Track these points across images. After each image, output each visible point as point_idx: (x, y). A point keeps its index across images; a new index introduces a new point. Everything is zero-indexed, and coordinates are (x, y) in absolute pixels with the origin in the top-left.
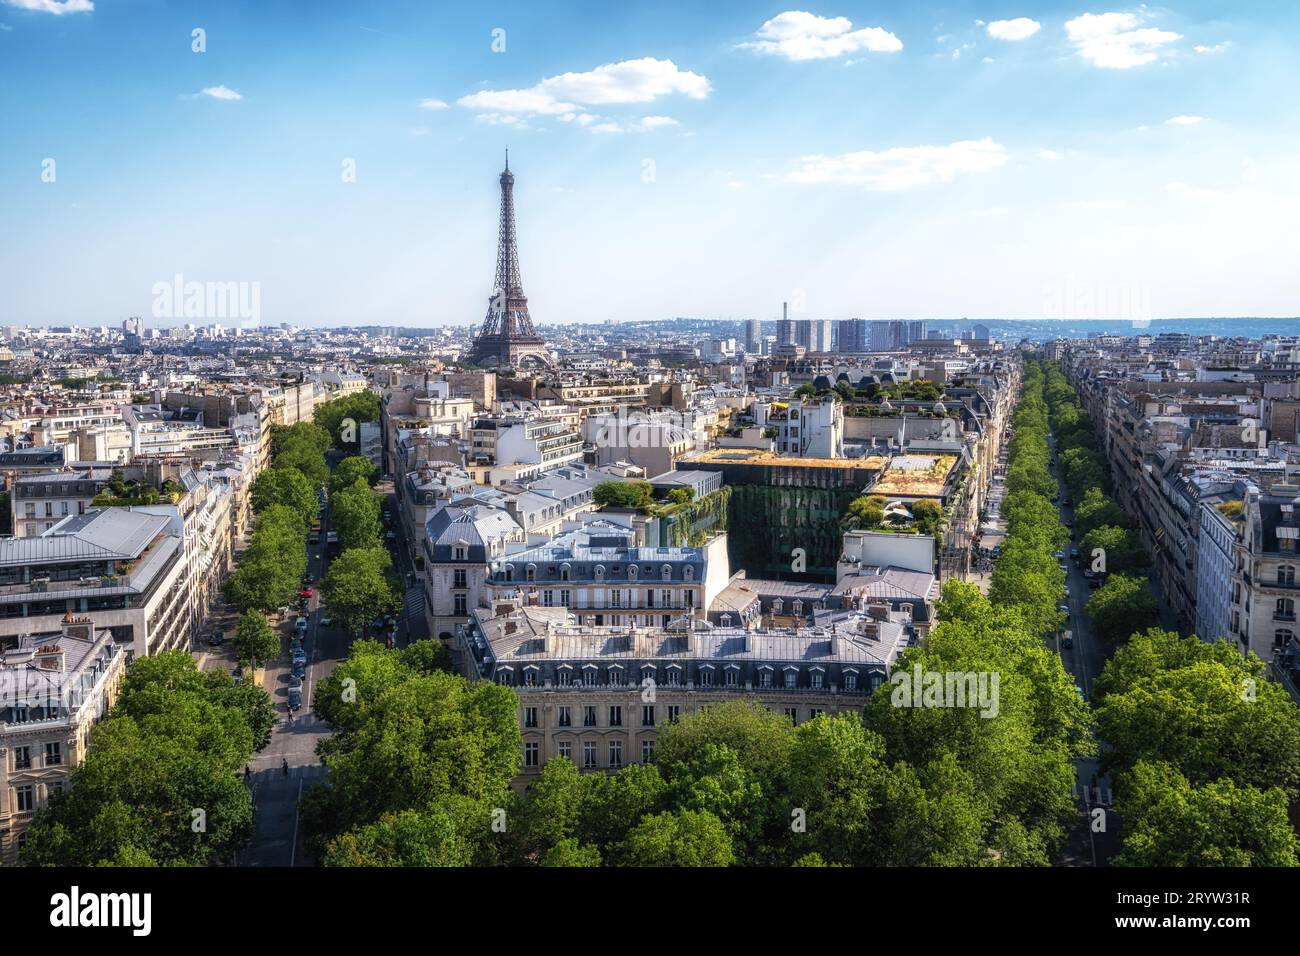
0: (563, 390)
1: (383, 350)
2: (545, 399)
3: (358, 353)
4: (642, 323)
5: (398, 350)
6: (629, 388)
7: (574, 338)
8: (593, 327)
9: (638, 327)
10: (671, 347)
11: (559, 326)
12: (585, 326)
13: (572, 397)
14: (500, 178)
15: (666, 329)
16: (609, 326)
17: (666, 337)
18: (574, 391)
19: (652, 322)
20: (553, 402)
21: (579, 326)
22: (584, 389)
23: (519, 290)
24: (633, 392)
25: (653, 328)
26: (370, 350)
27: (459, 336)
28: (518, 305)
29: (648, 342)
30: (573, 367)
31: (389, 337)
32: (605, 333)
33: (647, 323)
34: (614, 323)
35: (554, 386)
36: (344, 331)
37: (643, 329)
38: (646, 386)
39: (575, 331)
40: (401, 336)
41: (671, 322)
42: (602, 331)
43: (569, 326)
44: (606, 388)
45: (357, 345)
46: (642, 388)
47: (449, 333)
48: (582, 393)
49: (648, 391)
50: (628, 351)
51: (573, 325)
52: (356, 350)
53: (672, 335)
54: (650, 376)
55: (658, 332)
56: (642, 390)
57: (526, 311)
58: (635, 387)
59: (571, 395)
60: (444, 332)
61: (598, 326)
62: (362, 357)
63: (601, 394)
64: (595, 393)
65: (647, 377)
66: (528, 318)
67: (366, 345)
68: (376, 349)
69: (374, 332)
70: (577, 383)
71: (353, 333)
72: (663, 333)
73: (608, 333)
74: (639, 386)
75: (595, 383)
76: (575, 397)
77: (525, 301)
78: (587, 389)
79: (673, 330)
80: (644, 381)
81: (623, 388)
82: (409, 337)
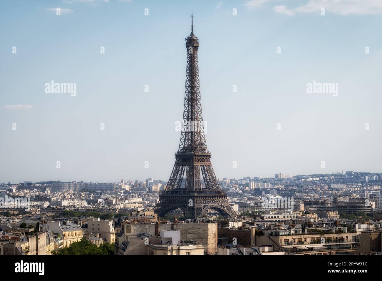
0: (281, 238)
1: (71, 204)
2: (264, 246)
3: (49, 207)
4: (313, 176)
5: (85, 204)
6: (338, 236)
7: (249, 192)
8: (265, 181)
9: (308, 180)
10: (347, 199)
11: (231, 180)
12: (256, 180)
13: (288, 244)
14: (186, 41)
15: (337, 182)
16: (280, 180)
17: (337, 190)
18: (290, 238)
19: (323, 176)
20: (271, 248)
21: (251, 180)
22: (299, 237)
23: (203, 146)
24: (342, 239)
25: (323, 181)
26: (58, 203)
27: (138, 190)
28: (202, 160)
29: (320, 195)
30: (262, 218)
31: (71, 191)
32: (277, 187)
33: (317, 176)
34: (285, 176)
35: (271, 234)
36: (29, 186)
37: (313, 182)
38: (354, 234)
39: (247, 185)
40: (83, 190)
41: (341, 175)
42: (274, 184)
43: (241, 180)
44: (318, 236)
45: (45, 199)
46: (350, 236)
47: (128, 188)
48: (297, 241)
49: (355, 238)
50: (306, 204)
51: (245, 179)
52: (46, 204)
53: (343, 188)
54: (357, 225)
55: (329, 184)
56: (350, 238)
57: (210, 166)
58: (344, 236)
59: (287, 242)
60: (123, 187)
61: (270, 179)
62: (53, 210)
63: (313, 242)
64: (309, 240)
65: (354, 226)
66: (212, 172)
67: (53, 199)
68: (65, 203)
69: (56, 186)
70: (293, 232)
71: (38, 188)
72: (334, 186)
73: (280, 187)
74: (347, 235)
75: (308, 231)
76: (291, 244)
77: (209, 156)
78: (302, 237)
79: (344, 183)
80: (351, 230)
81: (333, 236)
82: (91, 192)
